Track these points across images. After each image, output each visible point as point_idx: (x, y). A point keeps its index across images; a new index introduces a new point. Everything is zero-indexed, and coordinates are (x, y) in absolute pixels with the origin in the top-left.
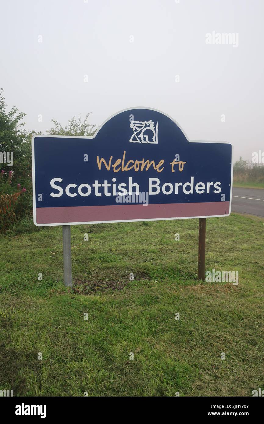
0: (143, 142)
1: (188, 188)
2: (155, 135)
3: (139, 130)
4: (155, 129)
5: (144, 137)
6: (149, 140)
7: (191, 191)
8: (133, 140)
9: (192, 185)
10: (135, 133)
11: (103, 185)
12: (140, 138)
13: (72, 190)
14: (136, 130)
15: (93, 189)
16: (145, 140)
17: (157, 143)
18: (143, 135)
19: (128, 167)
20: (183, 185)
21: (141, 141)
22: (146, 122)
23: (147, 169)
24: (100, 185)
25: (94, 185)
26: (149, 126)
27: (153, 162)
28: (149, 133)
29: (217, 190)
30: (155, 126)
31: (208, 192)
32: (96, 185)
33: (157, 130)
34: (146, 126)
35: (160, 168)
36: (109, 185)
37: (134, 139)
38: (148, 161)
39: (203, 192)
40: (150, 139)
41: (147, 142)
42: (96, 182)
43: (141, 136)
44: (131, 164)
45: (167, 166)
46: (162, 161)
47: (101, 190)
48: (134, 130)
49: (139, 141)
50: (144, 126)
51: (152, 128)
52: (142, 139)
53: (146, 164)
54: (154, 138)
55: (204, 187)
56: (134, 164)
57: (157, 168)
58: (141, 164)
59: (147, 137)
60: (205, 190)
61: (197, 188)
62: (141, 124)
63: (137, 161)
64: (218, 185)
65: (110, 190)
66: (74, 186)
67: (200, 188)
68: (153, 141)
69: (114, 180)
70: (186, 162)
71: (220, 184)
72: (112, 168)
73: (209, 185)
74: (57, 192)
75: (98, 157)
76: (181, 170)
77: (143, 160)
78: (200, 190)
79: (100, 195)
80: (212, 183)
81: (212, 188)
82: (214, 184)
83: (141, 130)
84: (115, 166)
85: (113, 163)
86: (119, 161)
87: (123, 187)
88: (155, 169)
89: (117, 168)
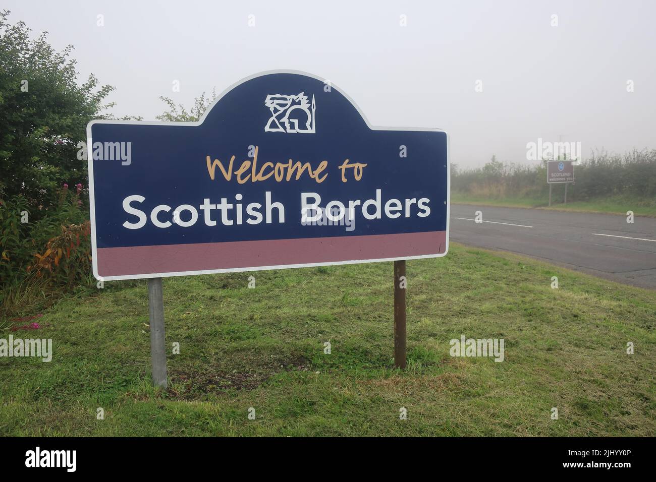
0: (289, 131)
1: (372, 210)
2: (311, 118)
3: (282, 110)
4: (310, 109)
5: (290, 122)
6: (300, 128)
7: (378, 215)
8: (270, 127)
9: (378, 203)
10: (275, 115)
11: (219, 207)
12: (283, 124)
13: (163, 217)
14: (276, 110)
15: (201, 213)
16: (292, 126)
17: (314, 131)
18: (289, 118)
19: (264, 175)
20: (362, 203)
21: (285, 128)
22: (293, 97)
23: (297, 178)
24: (213, 207)
25: (202, 207)
26: (299, 103)
27: (308, 165)
28: (300, 115)
29: (424, 211)
30: (310, 102)
31: (408, 215)
32: (207, 206)
33: (314, 110)
34: (294, 103)
35: (320, 176)
36: (231, 206)
37: (273, 125)
38: (299, 164)
39: (398, 215)
40: (302, 126)
41: (297, 130)
42: (207, 201)
43: (285, 120)
44: (269, 170)
45: (333, 171)
46: (324, 164)
47: (216, 214)
48: (272, 109)
49: (281, 130)
50: (289, 103)
51: (304, 106)
52: (287, 125)
53: (296, 169)
54: (308, 124)
55: (399, 207)
56: (274, 169)
57: (315, 175)
58: (286, 170)
59: (296, 121)
60: (403, 212)
61: (388, 209)
62: (286, 99)
63: (279, 165)
64: (424, 204)
65: (232, 214)
66: (167, 208)
67: (393, 209)
68: (306, 129)
69: (239, 197)
70: (366, 165)
71: (427, 201)
72: (234, 177)
73: (409, 203)
74: (135, 219)
75: (208, 158)
76: (358, 178)
77: (291, 161)
78: (393, 212)
79: (214, 223)
80: (414, 201)
81: (414, 208)
82: (417, 201)
83: (285, 111)
84: (239, 173)
85: (236, 167)
86: (246, 164)
87: (254, 209)
88: (312, 177)
89: (243, 177)
